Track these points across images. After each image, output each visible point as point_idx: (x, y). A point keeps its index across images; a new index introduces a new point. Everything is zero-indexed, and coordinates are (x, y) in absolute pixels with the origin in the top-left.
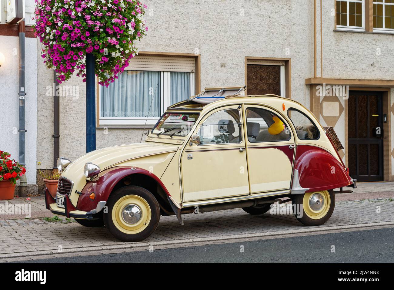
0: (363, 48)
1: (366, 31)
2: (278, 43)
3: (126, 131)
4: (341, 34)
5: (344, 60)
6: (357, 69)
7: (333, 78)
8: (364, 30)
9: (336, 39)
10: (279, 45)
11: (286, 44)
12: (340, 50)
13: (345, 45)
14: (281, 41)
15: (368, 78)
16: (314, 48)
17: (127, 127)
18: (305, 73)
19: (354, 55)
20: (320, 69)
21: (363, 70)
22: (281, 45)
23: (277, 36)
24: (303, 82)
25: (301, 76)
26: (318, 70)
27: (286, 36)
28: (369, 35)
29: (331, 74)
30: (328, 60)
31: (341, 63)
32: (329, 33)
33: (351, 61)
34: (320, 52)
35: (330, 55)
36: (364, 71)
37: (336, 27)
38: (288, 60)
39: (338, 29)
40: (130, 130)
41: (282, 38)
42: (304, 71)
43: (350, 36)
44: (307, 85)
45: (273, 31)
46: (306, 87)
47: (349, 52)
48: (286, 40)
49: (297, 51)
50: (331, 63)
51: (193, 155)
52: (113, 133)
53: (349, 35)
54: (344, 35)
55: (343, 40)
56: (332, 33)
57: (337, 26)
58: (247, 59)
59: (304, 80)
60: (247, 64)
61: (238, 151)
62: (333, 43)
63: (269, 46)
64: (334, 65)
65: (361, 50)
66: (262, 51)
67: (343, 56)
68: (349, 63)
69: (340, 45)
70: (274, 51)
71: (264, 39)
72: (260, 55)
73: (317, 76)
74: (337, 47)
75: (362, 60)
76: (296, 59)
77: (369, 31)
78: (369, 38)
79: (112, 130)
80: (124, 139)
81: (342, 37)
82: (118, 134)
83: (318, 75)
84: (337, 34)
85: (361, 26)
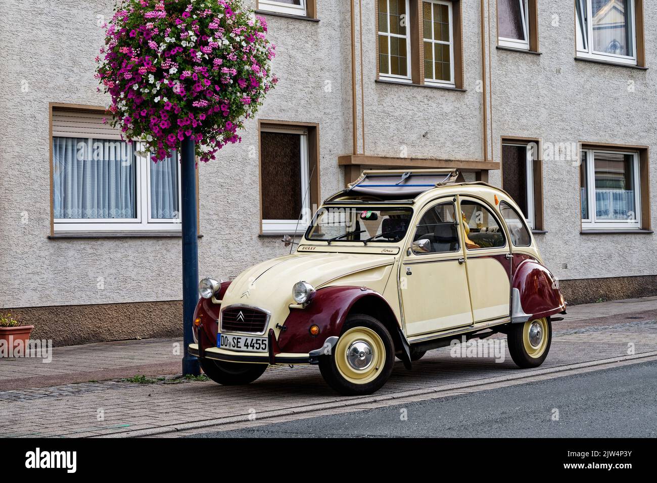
0: (413, 110)
1: (413, 83)
2: (302, 99)
3: (93, 242)
4: (384, 86)
5: (389, 127)
6: (405, 141)
7: (376, 155)
8: (411, 82)
9: (379, 94)
10: (303, 102)
11: (312, 101)
12: (384, 112)
13: (390, 104)
14: (305, 94)
15: (420, 156)
16: (352, 107)
17: (94, 235)
18: (337, 147)
19: (401, 121)
20: (362, 140)
21: (413, 144)
22: (306, 102)
23: (301, 87)
24: (335, 162)
25: (332, 153)
26: (359, 143)
27: (312, 87)
28: (420, 89)
29: (373, 149)
30: (369, 127)
31: (385, 133)
32: (370, 84)
33: (398, 130)
34: (362, 115)
35: (371, 119)
36: (414, 146)
37: (378, 76)
38: (315, 125)
39: (381, 78)
40: (100, 239)
41: (306, 90)
42: (336, 144)
43: (396, 90)
44: (340, 166)
45: (295, 79)
46: (339, 170)
47: (396, 114)
48: (311, 93)
49: (327, 111)
50: (373, 132)
51: (412, 268)
52: (74, 245)
53: (395, 88)
54: (389, 88)
55: (387, 96)
56: (374, 85)
57: (381, 74)
58: (262, 124)
59: (337, 158)
60: (261, 132)
61: (457, 262)
62: (375, 100)
63: (290, 104)
64: (377, 134)
65: (410, 112)
66: (281, 110)
67: (388, 121)
68: (396, 132)
69: (384, 104)
70: (297, 111)
71: (283, 91)
72: (279, 117)
73: (358, 153)
74: (380, 106)
75: (412, 128)
76: (325, 125)
77: (419, 84)
78: (420, 94)
79: (73, 240)
80: (90, 256)
81: (386, 91)
82: (82, 246)
83: (360, 151)
84: (379, 86)
85: (405, 74)
